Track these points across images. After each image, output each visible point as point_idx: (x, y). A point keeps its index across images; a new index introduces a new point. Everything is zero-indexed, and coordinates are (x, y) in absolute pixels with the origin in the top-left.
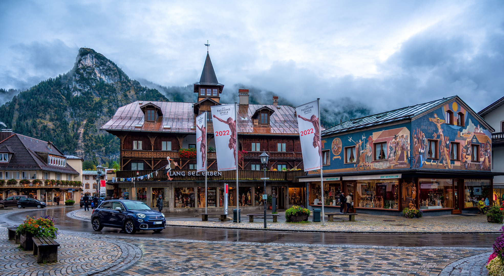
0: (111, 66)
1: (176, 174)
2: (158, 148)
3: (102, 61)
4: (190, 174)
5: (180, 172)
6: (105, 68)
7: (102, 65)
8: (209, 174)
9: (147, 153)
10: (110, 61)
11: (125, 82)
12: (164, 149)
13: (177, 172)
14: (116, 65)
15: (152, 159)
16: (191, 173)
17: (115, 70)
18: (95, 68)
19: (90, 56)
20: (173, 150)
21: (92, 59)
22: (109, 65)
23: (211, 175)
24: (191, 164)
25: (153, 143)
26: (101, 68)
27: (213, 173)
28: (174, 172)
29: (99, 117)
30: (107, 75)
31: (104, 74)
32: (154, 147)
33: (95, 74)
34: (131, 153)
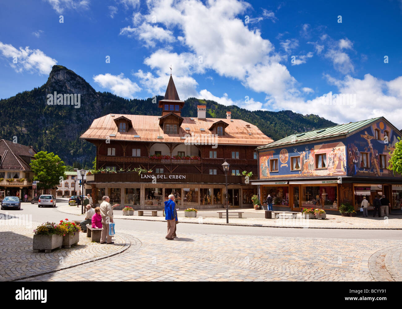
0: (81, 81)
1: (147, 176)
2: (129, 154)
3: (73, 76)
4: (158, 177)
5: (150, 175)
6: (75, 82)
7: (72, 80)
8: (175, 177)
9: (119, 159)
10: (79, 76)
11: (92, 95)
12: (134, 155)
13: (148, 175)
14: (85, 80)
15: (124, 164)
16: (160, 176)
17: (84, 84)
18: (66, 82)
19: (62, 72)
20: (142, 156)
21: (64, 75)
22: (79, 80)
24: (158, 168)
25: (124, 150)
26: (71, 82)
27: (178, 177)
28: (145, 175)
29: (68, 124)
30: (76, 88)
31: (74, 87)
32: (125, 154)
33: (66, 87)
34: (106, 158)
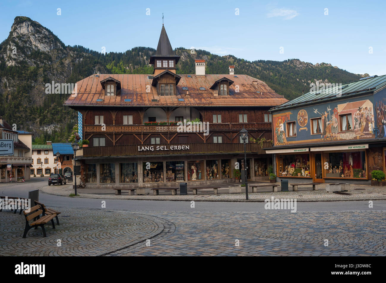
0: (47, 33)
1: (145, 149)
2: (119, 122)
3: (38, 29)
4: (158, 149)
5: (149, 147)
6: (41, 36)
7: (38, 33)
8: (178, 148)
9: (108, 128)
10: (45, 28)
11: (61, 50)
12: (125, 123)
13: (146, 147)
14: (52, 33)
15: (114, 134)
16: (160, 148)
17: (51, 37)
18: (31, 37)
19: (26, 25)
20: (135, 124)
21: (28, 28)
22: (45, 33)
23: (179, 149)
24: (153, 137)
25: (114, 117)
26: (36, 35)
27: (181, 147)
28: (143, 147)
29: (34, 87)
30: (42, 43)
31: (39, 41)
32: (115, 122)
33: (31, 42)
34: (93, 128)
